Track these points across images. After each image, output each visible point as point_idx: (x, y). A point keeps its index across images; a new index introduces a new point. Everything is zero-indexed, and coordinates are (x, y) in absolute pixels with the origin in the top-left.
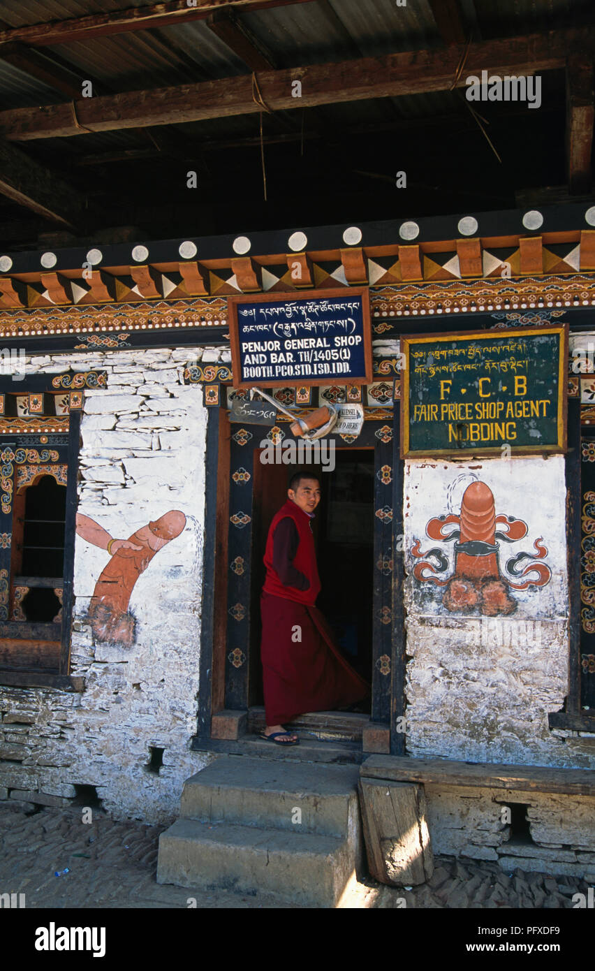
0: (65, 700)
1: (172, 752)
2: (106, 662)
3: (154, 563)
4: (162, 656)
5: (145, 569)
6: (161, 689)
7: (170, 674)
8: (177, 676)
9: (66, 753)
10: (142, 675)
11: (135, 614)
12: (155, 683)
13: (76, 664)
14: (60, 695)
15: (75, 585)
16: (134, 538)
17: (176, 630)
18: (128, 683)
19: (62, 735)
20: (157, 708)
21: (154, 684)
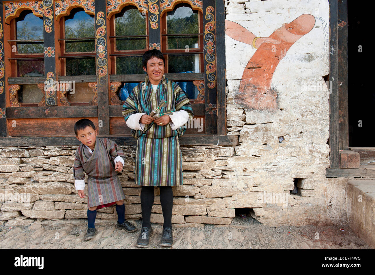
0: (225, 152)
1: (313, 180)
2: (255, 124)
3: (291, 52)
4: (300, 117)
5: (283, 57)
6: (301, 139)
7: (307, 128)
8: (313, 129)
9: (228, 188)
10: (285, 131)
11: (277, 89)
12: (296, 135)
13: (231, 127)
14: (221, 149)
15: (227, 72)
16: (274, 36)
17: (310, 98)
18: (275, 137)
19: (224, 176)
20: (299, 152)
21: (294, 136)
